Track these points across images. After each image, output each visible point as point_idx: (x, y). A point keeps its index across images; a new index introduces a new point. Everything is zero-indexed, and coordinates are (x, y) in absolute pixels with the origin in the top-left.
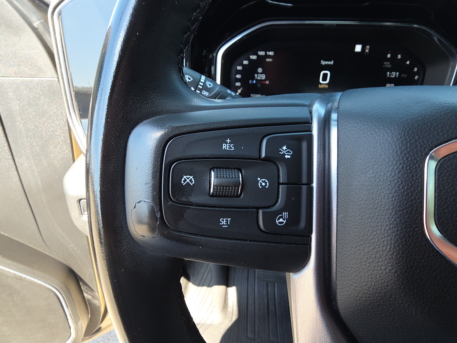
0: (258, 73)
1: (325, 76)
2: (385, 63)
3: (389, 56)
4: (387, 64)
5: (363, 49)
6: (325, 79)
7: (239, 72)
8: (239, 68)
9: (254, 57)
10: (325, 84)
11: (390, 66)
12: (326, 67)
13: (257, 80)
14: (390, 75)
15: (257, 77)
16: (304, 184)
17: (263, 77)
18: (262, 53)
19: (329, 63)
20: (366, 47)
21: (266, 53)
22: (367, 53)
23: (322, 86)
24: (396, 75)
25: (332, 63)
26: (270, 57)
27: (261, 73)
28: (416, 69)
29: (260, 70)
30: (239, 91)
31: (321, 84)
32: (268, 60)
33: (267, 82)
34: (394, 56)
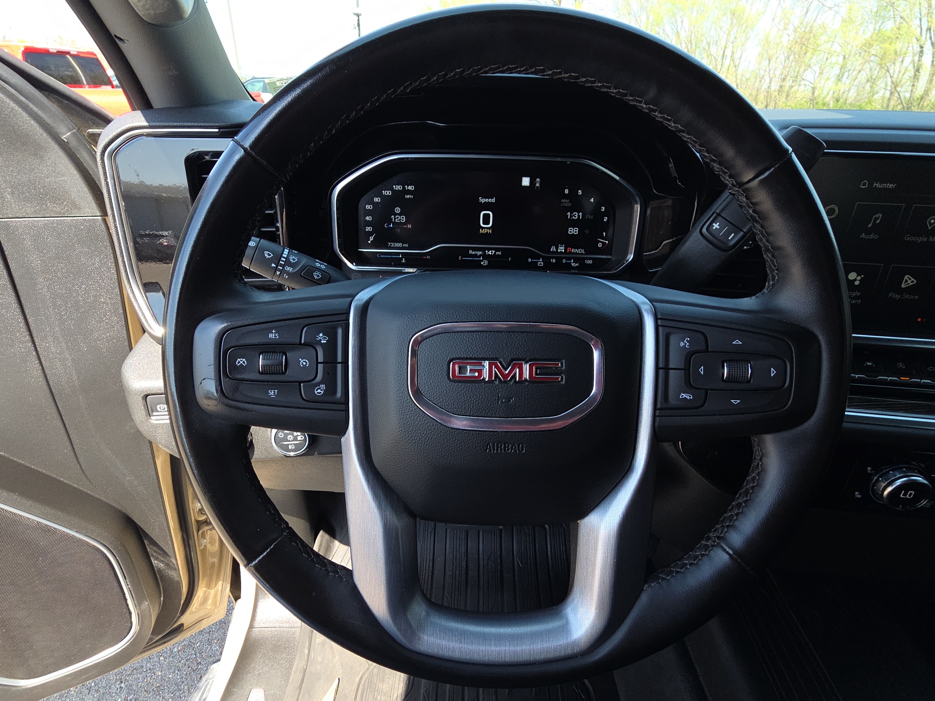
0: (395, 214)
1: (486, 217)
2: (563, 201)
3: (567, 191)
4: (566, 202)
5: (532, 182)
6: (486, 221)
7: (368, 213)
8: (368, 207)
9: (388, 193)
10: (487, 228)
11: (570, 205)
12: (487, 206)
13: (394, 223)
14: (571, 216)
15: (395, 219)
16: (339, 363)
17: (403, 219)
18: (399, 188)
19: (490, 200)
20: (535, 180)
21: (404, 188)
22: (538, 187)
23: (484, 231)
24: (579, 216)
25: (493, 200)
26: (409, 192)
27: (400, 214)
28: (603, 209)
29: (398, 210)
30: (372, 239)
31: (483, 228)
32: (408, 197)
33: (409, 226)
34: (573, 192)
